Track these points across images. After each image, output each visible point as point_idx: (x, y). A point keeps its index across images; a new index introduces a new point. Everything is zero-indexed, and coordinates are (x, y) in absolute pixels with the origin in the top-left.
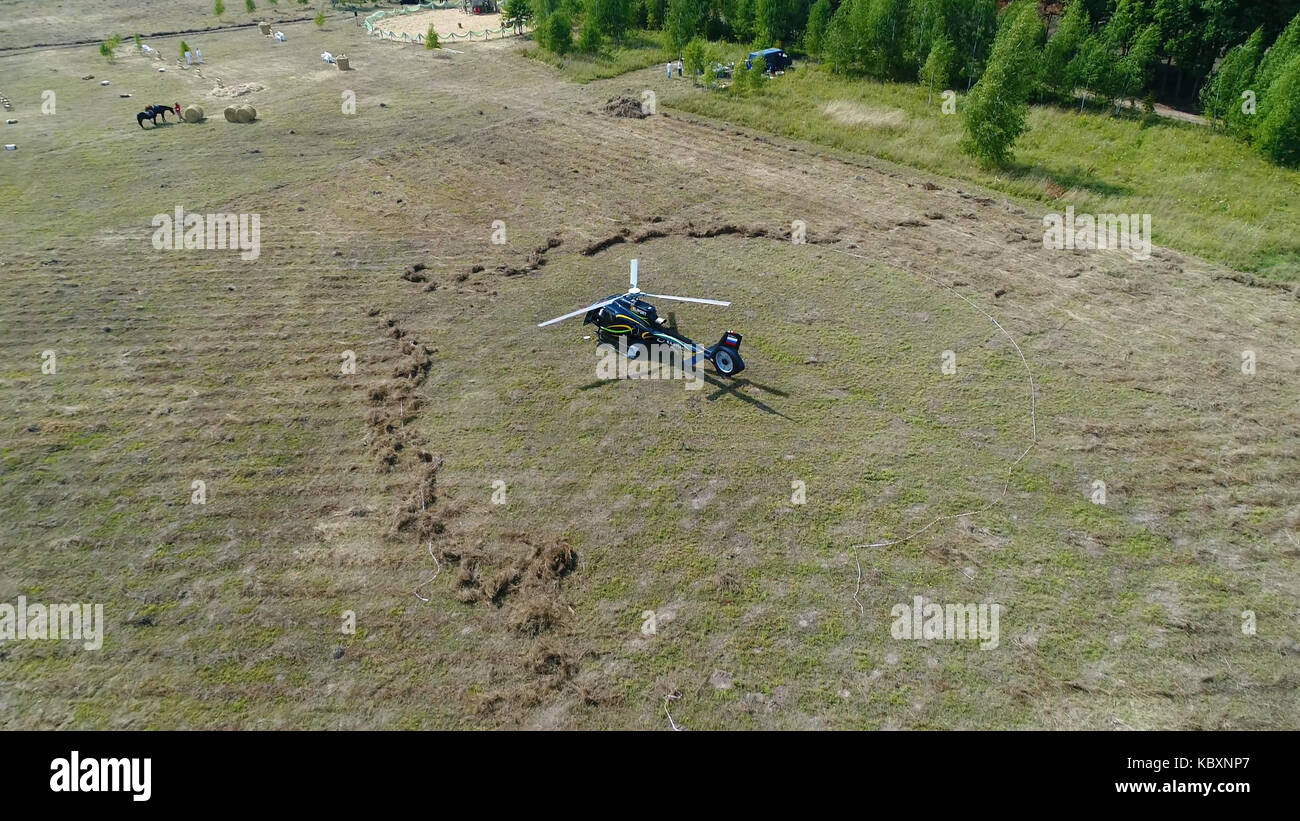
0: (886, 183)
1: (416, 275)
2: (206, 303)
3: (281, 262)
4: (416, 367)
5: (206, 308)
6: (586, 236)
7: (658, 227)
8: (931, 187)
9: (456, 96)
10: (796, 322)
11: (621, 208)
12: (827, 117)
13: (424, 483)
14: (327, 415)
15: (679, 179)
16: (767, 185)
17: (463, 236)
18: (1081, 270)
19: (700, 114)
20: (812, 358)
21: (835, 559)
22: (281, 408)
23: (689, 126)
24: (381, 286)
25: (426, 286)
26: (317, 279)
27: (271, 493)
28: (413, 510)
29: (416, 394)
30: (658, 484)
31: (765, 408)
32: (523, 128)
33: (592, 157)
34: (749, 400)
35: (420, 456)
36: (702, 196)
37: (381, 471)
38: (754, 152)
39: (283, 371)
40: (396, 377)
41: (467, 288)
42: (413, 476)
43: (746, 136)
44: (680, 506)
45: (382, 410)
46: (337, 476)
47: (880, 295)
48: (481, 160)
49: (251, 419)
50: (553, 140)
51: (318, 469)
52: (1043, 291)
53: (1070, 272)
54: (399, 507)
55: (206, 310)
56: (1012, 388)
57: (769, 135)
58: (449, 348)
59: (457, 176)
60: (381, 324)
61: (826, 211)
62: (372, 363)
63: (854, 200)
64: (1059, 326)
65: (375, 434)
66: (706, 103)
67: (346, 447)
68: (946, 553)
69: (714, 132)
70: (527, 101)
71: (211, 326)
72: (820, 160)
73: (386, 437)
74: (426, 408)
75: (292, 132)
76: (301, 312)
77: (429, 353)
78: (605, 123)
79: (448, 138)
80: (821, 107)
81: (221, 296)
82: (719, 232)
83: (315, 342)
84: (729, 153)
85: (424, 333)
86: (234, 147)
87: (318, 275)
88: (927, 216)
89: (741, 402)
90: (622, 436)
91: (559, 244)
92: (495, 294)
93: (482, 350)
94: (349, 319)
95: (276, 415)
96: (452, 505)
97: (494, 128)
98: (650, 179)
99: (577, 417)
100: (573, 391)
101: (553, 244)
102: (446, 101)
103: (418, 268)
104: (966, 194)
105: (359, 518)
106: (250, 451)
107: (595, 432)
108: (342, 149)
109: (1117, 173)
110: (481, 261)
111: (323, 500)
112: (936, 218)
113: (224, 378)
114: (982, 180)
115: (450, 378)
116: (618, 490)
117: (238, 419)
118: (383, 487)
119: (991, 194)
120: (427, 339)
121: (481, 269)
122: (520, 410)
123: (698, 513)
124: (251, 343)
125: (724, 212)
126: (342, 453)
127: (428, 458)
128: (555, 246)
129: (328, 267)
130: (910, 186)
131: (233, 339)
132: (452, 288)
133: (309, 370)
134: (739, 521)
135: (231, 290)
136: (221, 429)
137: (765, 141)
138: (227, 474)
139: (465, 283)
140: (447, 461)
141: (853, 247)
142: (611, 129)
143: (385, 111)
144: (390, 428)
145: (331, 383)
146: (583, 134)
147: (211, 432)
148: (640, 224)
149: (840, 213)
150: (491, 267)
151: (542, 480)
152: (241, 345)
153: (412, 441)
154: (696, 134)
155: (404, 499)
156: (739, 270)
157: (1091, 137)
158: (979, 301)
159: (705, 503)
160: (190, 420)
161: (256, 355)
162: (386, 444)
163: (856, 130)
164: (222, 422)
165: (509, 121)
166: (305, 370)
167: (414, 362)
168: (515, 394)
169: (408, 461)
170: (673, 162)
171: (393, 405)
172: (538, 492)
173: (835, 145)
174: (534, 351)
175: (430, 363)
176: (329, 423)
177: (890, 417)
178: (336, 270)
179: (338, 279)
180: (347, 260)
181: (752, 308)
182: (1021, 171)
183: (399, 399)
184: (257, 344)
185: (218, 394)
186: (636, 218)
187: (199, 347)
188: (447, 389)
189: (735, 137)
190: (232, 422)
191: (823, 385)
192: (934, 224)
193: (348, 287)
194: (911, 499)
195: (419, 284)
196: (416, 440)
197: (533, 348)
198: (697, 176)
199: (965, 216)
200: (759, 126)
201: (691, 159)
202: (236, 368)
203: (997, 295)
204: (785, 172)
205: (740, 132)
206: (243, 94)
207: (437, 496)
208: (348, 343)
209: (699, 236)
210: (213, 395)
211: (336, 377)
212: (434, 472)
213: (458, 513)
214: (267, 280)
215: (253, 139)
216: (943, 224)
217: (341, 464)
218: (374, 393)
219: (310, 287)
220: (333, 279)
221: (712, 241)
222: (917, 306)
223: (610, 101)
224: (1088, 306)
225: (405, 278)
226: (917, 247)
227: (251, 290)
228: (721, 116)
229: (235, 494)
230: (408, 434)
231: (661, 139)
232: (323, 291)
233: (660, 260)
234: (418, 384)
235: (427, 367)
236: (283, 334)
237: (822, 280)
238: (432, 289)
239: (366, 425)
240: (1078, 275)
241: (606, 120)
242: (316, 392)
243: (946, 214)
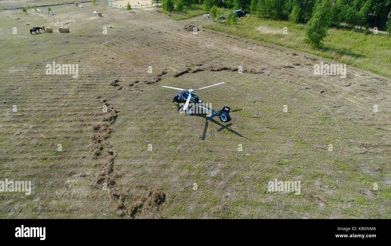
0: (279, 53)
1: (115, 84)
2: (41, 93)
3: (70, 79)
4: (111, 118)
5: (41, 95)
6: (175, 70)
7: (201, 67)
8: (295, 55)
9: (135, 25)
10: (250, 102)
11: (188, 61)
12: (258, 32)
13: (109, 164)
14: (77, 135)
15: (208, 51)
16: (238, 53)
17: (133, 70)
18: (350, 84)
19: (215, 30)
20: (256, 116)
21: (267, 198)
22: (61, 133)
23: (212, 34)
24: (103, 88)
25: (118, 88)
26: (81, 85)
27: (51, 167)
28: (103, 175)
29: (110, 128)
30: (198, 165)
31: (239, 135)
32: (156, 35)
33: (179, 44)
34: (232, 131)
35: (109, 152)
36: (216, 57)
37: (94, 158)
38: (234, 43)
39: (64, 119)
40: (104, 121)
41: (133, 88)
42: (105, 161)
43: (231, 38)
44: (206, 174)
45: (98, 134)
46: (77, 160)
47: (279, 92)
48: (141, 45)
49: (49, 137)
50: (166, 38)
51: (70, 157)
52: (338, 91)
53: (347, 84)
54: (98, 173)
55: (41, 96)
56: (331, 128)
57: (238, 37)
58: (124, 110)
59: (133, 50)
60: (101, 101)
61: (259, 62)
62: (96, 116)
63: (268, 59)
64: (345, 104)
65: (94, 143)
66: (217, 27)
67: (82, 148)
68: (312, 197)
69: (220, 36)
70: (158, 26)
71: (41, 101)
72: (256, 45)
73: (97, 145)
74: (113, 133)
75: (80, 36)
76: (74, 97)
77: (117, 112)
78: (184, 33)
79: (131, 37)
80: (256, 28)
81: (47, 91)
82: (222, 70)
83: (77, 108)
84: (225, 43)
85: (116, 105)
86: (60, 40)
87: (82, 83)
88: (294, 64)
89: (230, 132)
90: (185, 145)
91: (166, 73)
92: (142, 91)
93: (136, 111)
94: (90, 99)
95: (58, 135)
96: (119, 173)
97: (147, 35)
98: (198, 51)
99: (168, 137)
100: (168, 127)
101: (164, 73)
102: (132, 26)
103: (116, 81)
104: (307, 57)
105: (83, 178)
106: (47, 150)
107: (175, 143)
108: (96, 41)
109: (359, 50)
110: (138, 79)
111: (70, 170)
112: (297, 65)
113: (42, 121)
114: (312, 52)
115: (124, 122)
116: (182, 167)
117: (44, 137)
118: (94, 165)
119: (316, 57)
120: (117, 107)
121: (138, 82)
122: (147, 134)
123: (213, 178)
124: (54, 108)
125: (223, 63)
126: (80, 151)
127: (112, 153)
128: (164, 74)
129: (85, 81)
130: (287, 54)
131: (48, 106)
132: (127, 88)
133: (73, 118)
134: (229, 181)
135: (51, 88)
136: (38, 140)
137: (237, 39)
138: (37, 158)
139: (132, 87)
140: (119, 154)
141: (269, 75)
142: (186, 35)
143: (112, 29)
144: (99, 141)
145: (80, 123)
146: (176, 37)
147: (34, 142)
148: (194, 67)
149: (264, 63)
150: (142, 81)
151: (154, 163)
152: (51, 109)
153: (107, 146)
154: (214, 37)
155: (101, 170)
156: (229, 83)
157: (348, 38)
158: (315, 95)
159: (216, 174)
160: (27, 137)
161: (55, 112)
162: (97, 147)
163: (268, 35)
164: (38, 138)
165: (152, 32)
166: (71, 118)
167: (111, 116)
168: (146, 128)
169: (104, 154)
170: (206, 46)
171: (101, 132)
172: (152, 168)
173: (261, 40)
174: (155, 112)
175: (117, 116)
176: (77, 139)
177: (286, 139)
178: (88, 82)
179: (88, 85)
180: (92, 78)
181: (233, 97)
182: (326, 49)
183: (104, 130)
184: (56, 108)
185: (39, 127)
186: (193, 65)
187: (36, 109)
188: (122, 125)
189: (227, 38)
190: (42, 138)
191: (260, 126)
192: (297, 67)
193: (91, 88)
194: (296, 173)
195: (116, 87)
196: (108, 146)
197: (154, 111)
198: (214, 50)
199: (307, 65)
200: (235, 34)
201: (212, 45)
202: (47, 117)
203: (322, 92)
204: (244, 49)
205: (229, 36)
206: (66, 24)
207: (114, 169)
208: (88, 108)
209: (215, 71)
210: (37, 127)
211: (83, 121)
212: (113, 159)
213: (121, 176)
214: (64, 85)
215: (67, 38)
216: (300, 67)
217: (79, 155)
218: (95, 127)
219: (78, 88)
220: (87, 85)
221: (219, 73)
222: (293, 96)
223: (186, 26)
224: (355, 97)
225: (112, 85)
226: (291, 75)
227: (57, 89)
228: (222, 31)
229: (38, 167)
230: (106, 143)
231: (202, 38)
232: (83, 89)
233: (201, 79)
234: (111, 124)
235: (115, 118)
236: (66, 105)
237: (258, 86)
238: (120, 89)
239: (91, 140)
240: (350, 85)
241: (184, 32)
242: (74, 126)
243: (300, 64)
